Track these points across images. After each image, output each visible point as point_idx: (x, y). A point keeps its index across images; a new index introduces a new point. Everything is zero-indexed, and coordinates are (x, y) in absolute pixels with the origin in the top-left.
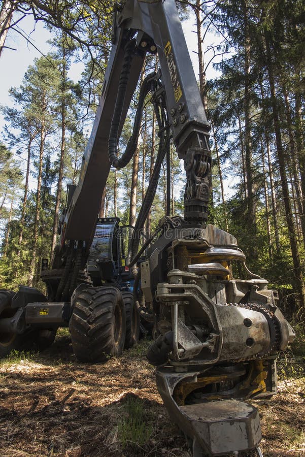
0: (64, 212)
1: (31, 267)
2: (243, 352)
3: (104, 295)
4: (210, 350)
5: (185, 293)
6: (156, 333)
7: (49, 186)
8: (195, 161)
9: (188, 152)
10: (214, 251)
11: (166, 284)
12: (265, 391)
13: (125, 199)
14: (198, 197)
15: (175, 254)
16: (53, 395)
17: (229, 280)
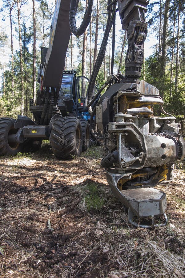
0: (41, 67)
1: (22, 102)
2: (159, 162)
3: (70, 122)
4: (140, 161)
5: (126, 128)
6: (105, 149)
7: (27, 46)
8: (135, 32)
9: (130, 25)
10: (144, 99)
11: (114, 123)
12: (166, 179)
13: (78, 56)
14: (136, 60)
15: (119, 101)
16: (45, 178)
17: (151, 117)
